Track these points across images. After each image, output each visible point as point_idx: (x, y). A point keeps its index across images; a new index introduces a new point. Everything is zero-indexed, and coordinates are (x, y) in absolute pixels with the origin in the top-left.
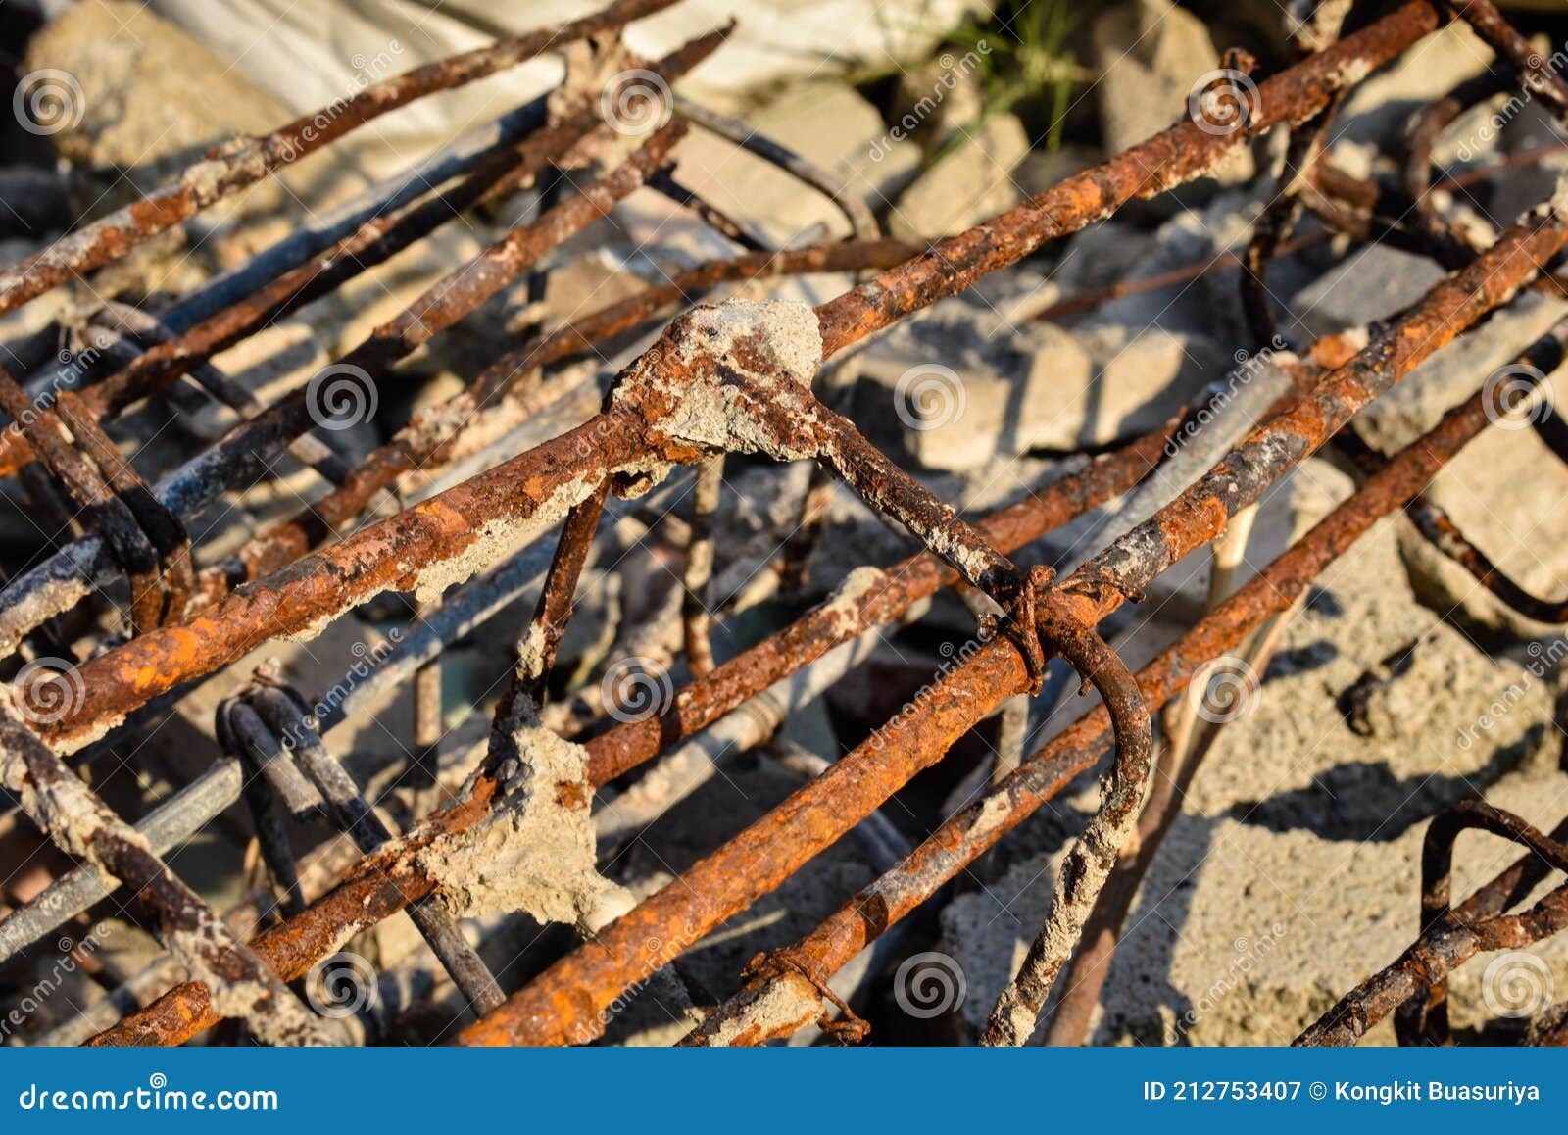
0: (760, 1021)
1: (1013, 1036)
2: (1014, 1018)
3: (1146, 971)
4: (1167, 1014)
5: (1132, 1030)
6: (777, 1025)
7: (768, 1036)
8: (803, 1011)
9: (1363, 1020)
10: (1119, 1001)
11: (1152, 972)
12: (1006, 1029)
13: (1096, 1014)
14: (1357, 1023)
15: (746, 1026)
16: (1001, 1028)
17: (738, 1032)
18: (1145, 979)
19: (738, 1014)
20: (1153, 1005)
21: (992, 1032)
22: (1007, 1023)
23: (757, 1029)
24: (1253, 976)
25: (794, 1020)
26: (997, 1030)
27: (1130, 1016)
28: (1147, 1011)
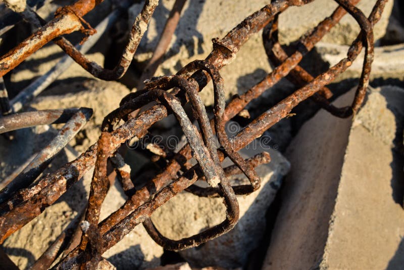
0: (60, 27)
1: (140, 31)
2: (140, 25)
3: (190, 26)
4: (196, 39)
5: (185, 43)
6: (65, 29)
7: (62, 32)
8: (74, 25)
9: (251, 26)
10: (181, 35)
11: (192, 26)
12: (138, 29)
13: (174, 38)
14: (249, 27)
15: (55, 29)
16: (136, 28)
17: (52, 31)
18: (189, 29)
19: (52, 25)
20: (191, 36)
21: (133, 30)
22: (138, 27)
23: (59, 30)
24: (222, 28)
25: (71, 28)
26: (135, 29)
27: (185, 39)
28: (189, 38)
